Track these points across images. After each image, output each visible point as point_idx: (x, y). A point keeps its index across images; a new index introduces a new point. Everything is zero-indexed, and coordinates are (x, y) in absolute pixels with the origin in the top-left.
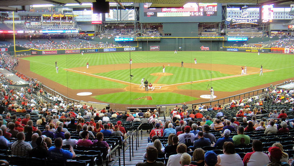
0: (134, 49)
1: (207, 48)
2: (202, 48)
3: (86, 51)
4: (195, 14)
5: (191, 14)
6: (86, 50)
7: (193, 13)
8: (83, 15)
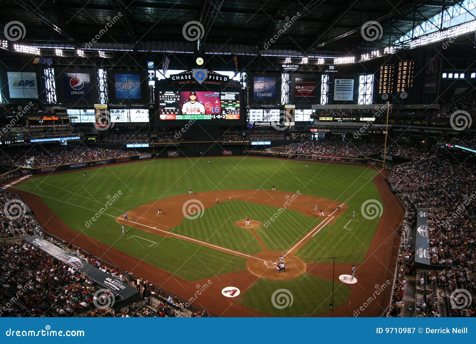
0: (150, 156)
1: (230, 152)
2: (224, 152)
3: (96, 164)
4: (217, 117)
5: (212, 117)
6: (96, 162)
7: (214, 116)
8: (80, 115)
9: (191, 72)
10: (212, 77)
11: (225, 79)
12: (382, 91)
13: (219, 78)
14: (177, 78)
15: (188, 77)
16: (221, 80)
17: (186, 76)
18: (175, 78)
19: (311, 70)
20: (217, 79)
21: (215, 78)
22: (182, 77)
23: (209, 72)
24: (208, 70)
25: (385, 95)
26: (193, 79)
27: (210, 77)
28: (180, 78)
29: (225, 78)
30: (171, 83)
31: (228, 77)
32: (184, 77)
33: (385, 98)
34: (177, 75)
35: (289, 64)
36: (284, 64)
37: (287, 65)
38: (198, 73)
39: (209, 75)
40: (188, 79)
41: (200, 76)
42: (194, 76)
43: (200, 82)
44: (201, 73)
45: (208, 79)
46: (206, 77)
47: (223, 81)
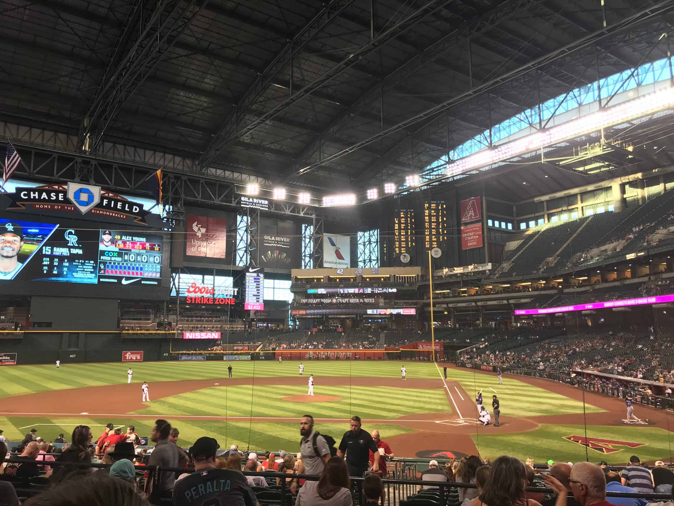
1: (137, 355)
9: (65, 187)
10: (109, 203)
11: (136, 209)
12: (400, 250)
13: (123, 206)
14: (32, 195)
15: (57, 196)
16: (127, 209)
17: (52, 194)
18: (29, 195)
19: (288, 212)
20: (118, 207)
21: (116, 205)
22: (44, 196)
23: (102, 192)
24: (103, 189)
25: (405, 256)
26: (67, 201)
27: (105, 202)
28: (40, 195)
29: (135, 207)
30: (18, 203)
31: (141, 206)
32: (49, 196)
33: (405, 260)
34: (34, 190)
35: (253, 198)
36: (245, 196)
37: (249, 197)
38: (81, 191)
39: (102, 198)
40: (57, 200)
41: (84, 197)
42: (71, 196)
43: (84, 209)
44: (87, 191)
45: (100, 205)
46: (97, 200)
47: (131, 212)
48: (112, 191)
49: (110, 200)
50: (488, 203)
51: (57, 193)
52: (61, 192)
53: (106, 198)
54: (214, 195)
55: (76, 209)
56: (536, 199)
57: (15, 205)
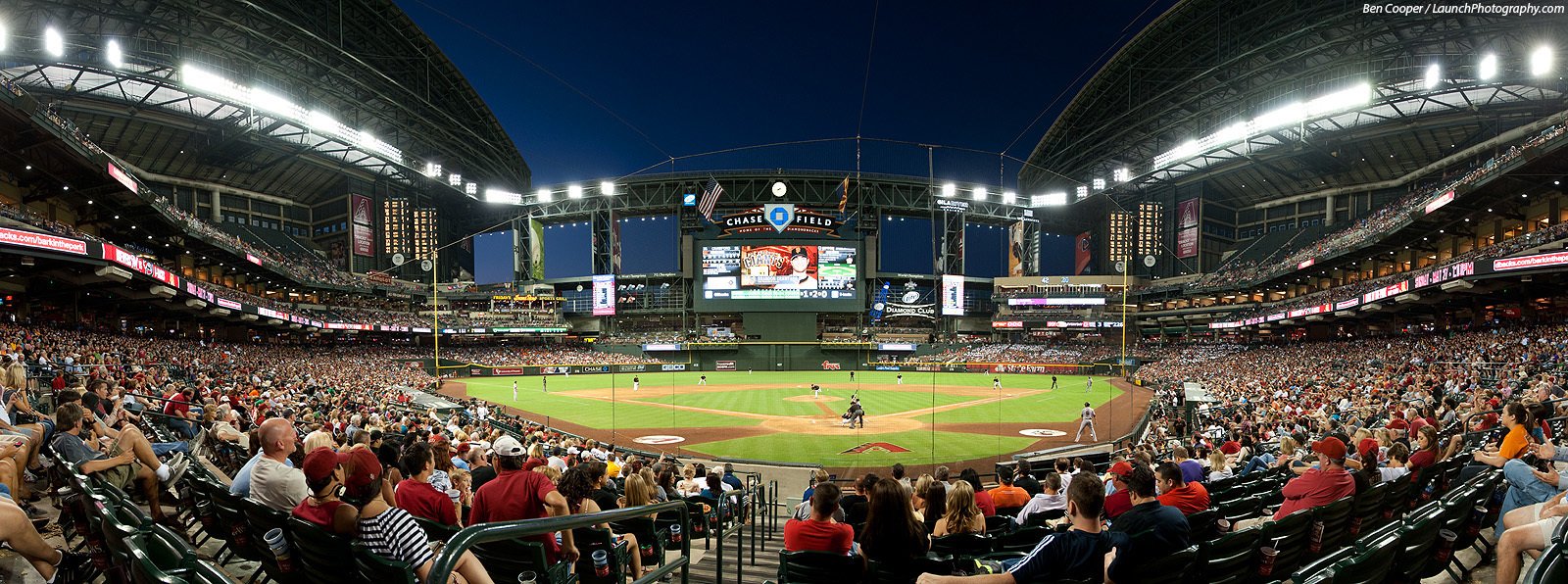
0: (681, 366)
1: (837, 364)
2: (826, 364)
3: (584, 370)
6: (584, 368)
10: (803, 219)
12: (1116, 258)
15: (756, 219)
18: (733, 222)
19: (991, 214)
21: (809, 220)
22: (746, 220)
23: (796, 209)
24: (796, 206)
25: (1120, 264)
26: (765, 222)
33: (1121, 268)
35: (950, 200)
36: (941, 199)
37: (946, 200)
38: (776, 210)
39: (796, 215)
40: (756, 223)
41: (779, 216)
42: (768, 217)
43: (780, 228)
44: (782, 210)
45: (794, 223)
46: (791, 218)
47: (823, 226)
48: (804, 207)
49: (803, 215)
50: (1205, 206)
51: (756, 215)
52: (759, 214)
53: (800, 214)
54: (908, 199)
55: (773, 229)
56: (1257, 206)
57: (723, 233)
